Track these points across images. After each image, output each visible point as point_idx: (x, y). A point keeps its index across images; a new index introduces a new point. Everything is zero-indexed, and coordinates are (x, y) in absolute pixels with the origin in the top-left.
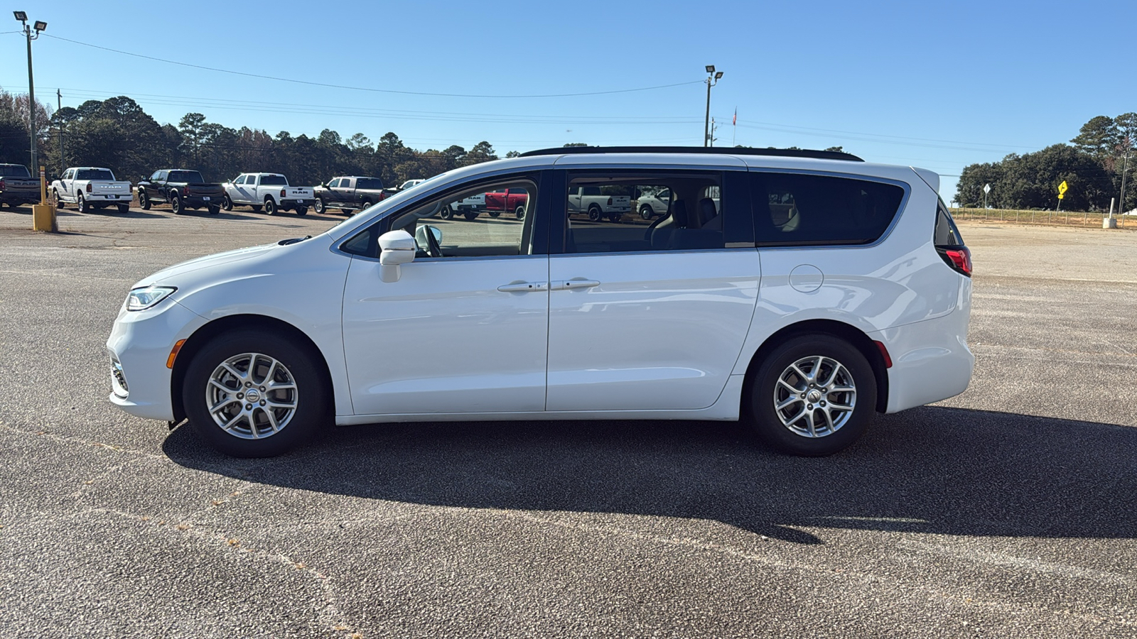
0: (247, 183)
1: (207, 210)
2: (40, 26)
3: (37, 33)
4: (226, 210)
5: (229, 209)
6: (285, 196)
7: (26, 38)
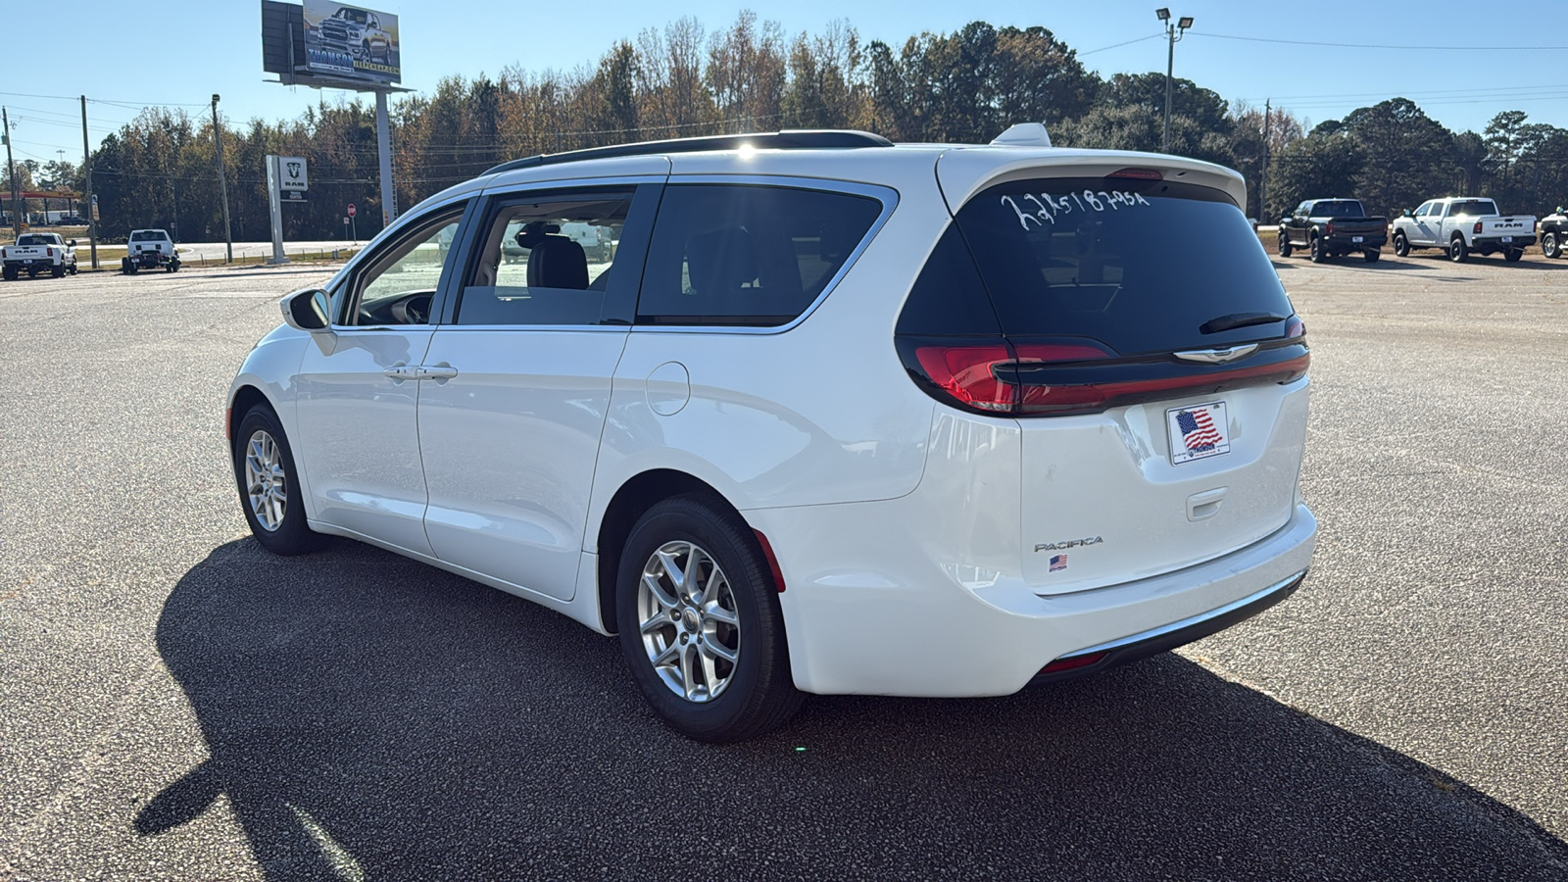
0: (1431, 215)
1: (1362, 255)
2: (1186, 22)
3: (1182, 33)
4: (1399, 256)
5: (1404, 254)
6: (1480, 232)
7: (1168, 41)
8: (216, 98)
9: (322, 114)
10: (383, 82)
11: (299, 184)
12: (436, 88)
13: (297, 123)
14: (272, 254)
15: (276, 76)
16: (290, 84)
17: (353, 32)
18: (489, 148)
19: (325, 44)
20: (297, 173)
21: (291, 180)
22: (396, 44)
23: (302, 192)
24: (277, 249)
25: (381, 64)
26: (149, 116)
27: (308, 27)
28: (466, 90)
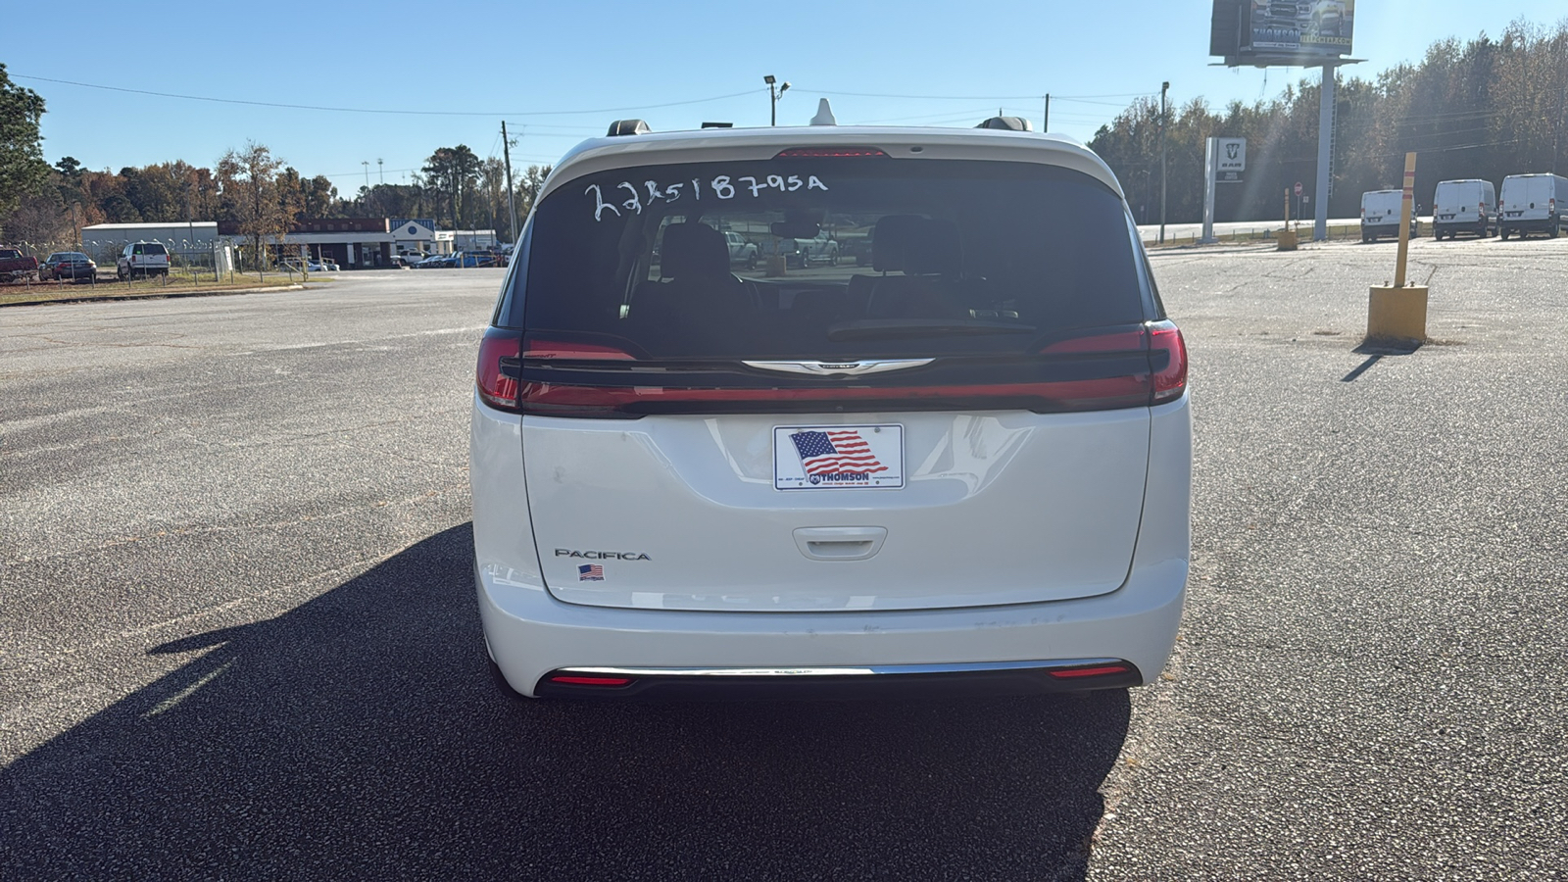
8: (1166, 85)
9: (1301, 91)
10: (1329, 55)
11: (1236, 165)
12: (1425, 53)
13: (1274, 103)
14: (1201, 235)
15: (1221, 59)
16: (1234, 66)
17: (1303, 6)
18: (1478, 114)
19: (1272, 22)
20: (1236, 154)
21: (1229, 161)
22: (1352, 13)
23: (1239, 173)
24: (1207, 230)
25: (1330, 36)
26: (1138, 105)
27: (1256, 7)
28: (1461, 53)
